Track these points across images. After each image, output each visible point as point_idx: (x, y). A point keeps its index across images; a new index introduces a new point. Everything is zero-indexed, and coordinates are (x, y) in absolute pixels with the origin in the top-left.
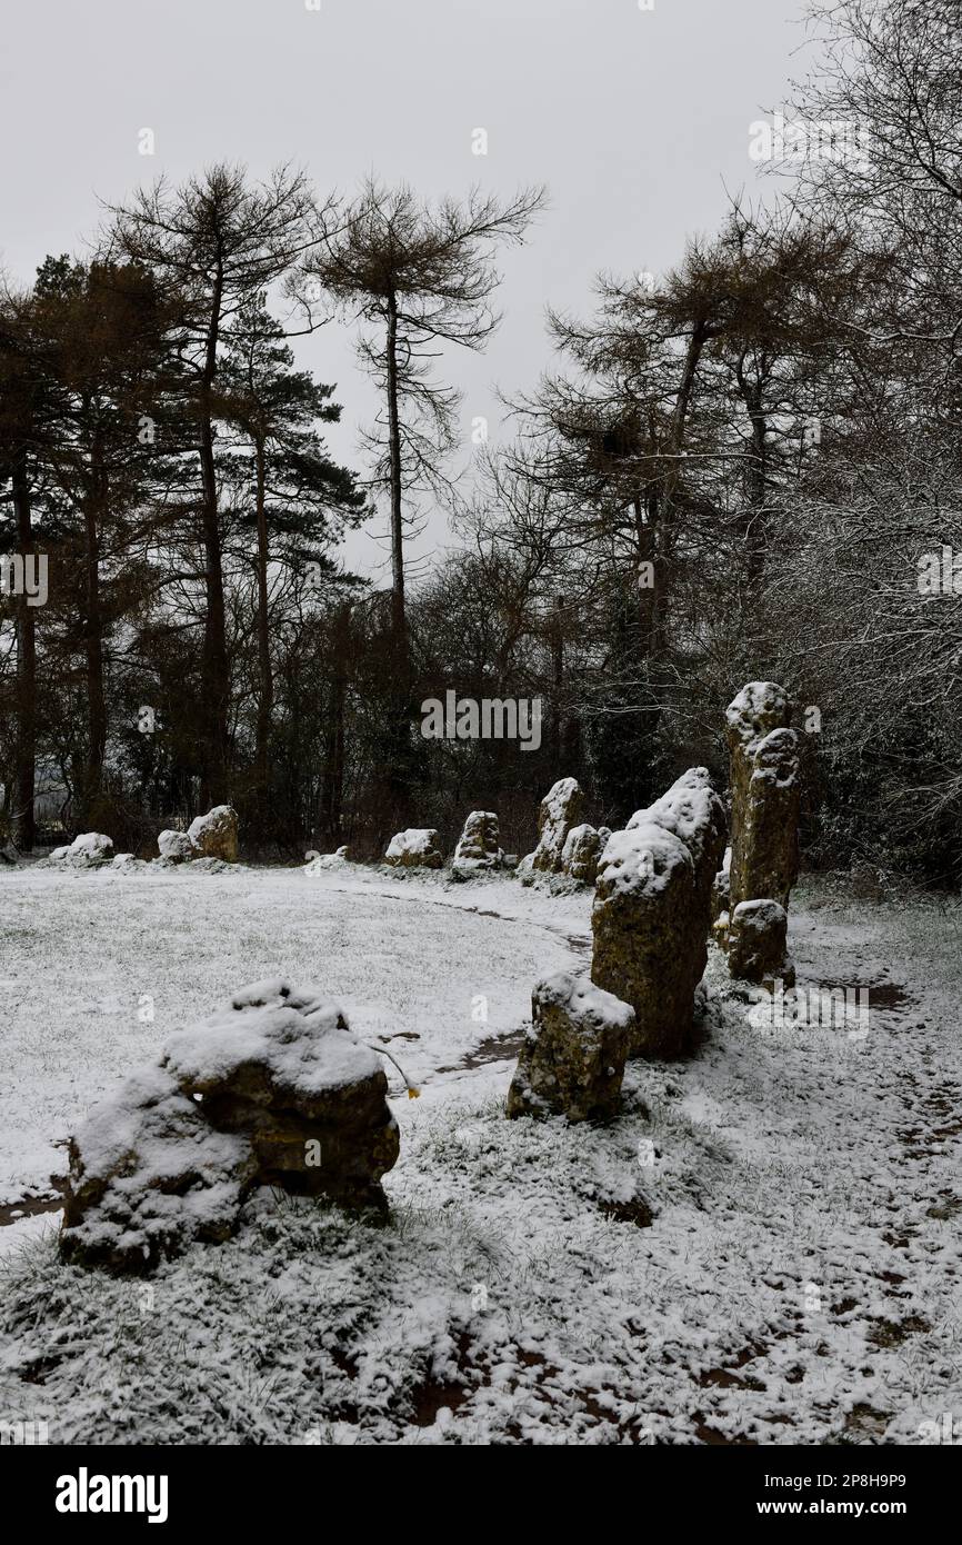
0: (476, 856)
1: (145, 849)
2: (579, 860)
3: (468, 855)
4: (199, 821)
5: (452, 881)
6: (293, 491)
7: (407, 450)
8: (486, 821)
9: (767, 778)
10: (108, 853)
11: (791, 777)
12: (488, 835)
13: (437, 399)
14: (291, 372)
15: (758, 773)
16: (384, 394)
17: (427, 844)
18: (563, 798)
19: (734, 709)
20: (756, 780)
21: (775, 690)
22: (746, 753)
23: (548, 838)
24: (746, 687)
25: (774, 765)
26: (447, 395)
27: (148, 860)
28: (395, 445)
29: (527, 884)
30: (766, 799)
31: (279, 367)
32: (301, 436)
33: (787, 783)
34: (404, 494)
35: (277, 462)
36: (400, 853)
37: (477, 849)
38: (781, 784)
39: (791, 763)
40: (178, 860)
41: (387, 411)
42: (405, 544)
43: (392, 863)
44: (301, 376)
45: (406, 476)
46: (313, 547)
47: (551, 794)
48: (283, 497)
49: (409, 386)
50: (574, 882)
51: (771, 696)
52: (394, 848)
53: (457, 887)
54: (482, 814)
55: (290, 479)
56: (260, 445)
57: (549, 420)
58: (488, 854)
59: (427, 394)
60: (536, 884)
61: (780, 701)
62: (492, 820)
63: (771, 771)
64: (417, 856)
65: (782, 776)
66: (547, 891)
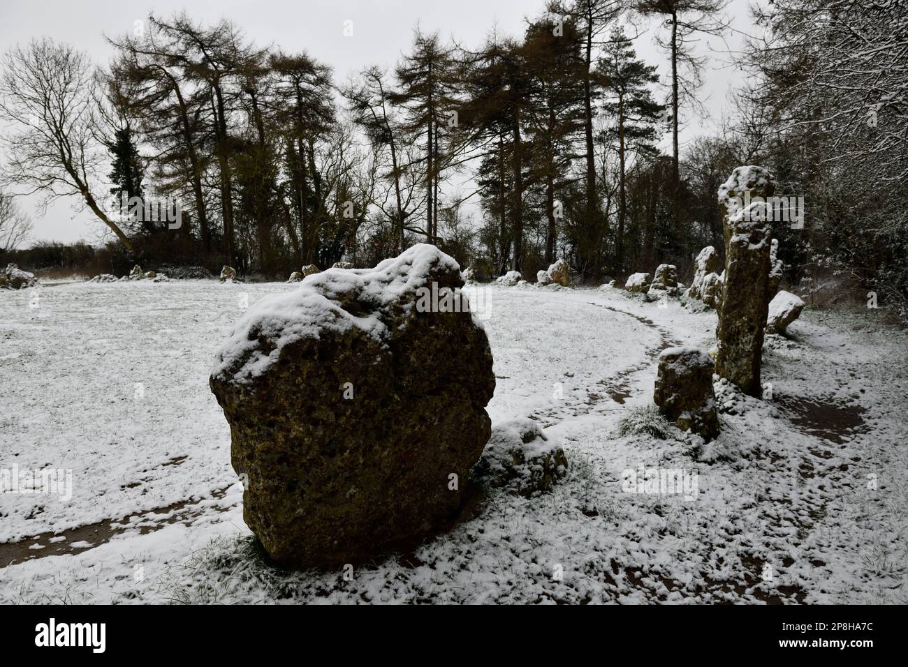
0: (661, 288)
1: (532, 279)
2: (707, 293)
3: (656, 287)
4: (552, 266)
5: (645, 301)
6: (638, 117)
7: (680, 88)
8: (668, 270)
9: (740, 242)
10: (518, 279)
11: (763, 241)
12: (669, 277)
13: (695, 62)
14: (635, 61)
15: (734, 239)
16: (670, 63)
17: (643, 281)
18: (706, 258)
19: (724, 188)
20: (732, 244)
21: (758, 172)
22: (729, 223)
23: (697, 280)
24: (734, 170)
25: (748, 231)
26: (700, 60)
27: (533, 284)
28: (675, 86)
29: (683, 305)
30: (739, 259)
31: (630, 60)
32: (642, 92)
33: (759, 246)
34: (679, 109)
35: (632, 105)
36: (631, 285)
37: (661, 284)
38: (752, 247)
39: (764, 229)
40: (545, 284)
41: (671, 70)
42: (679, 134)
43: (628, 290)
44: (639, 62)
45: (680, 101)
46: (647, 142)
47: (700, 255)
48: (635, 120)
49: (681, 57)
50: (704, 306)
51: (754, 176)
52: (629, 283)
53: (647, 305)
54: (665, 266)
55: (638, 112)
56: (621, 97)
57: (759, 68)
58: (668, 287)
59: (691, 60)
60: (686, 306)
61: (762, 181)
62: (672, 269)
63: (745, 237)
64: (638, 286)
65: (754, 240)
66: (690, 310)
